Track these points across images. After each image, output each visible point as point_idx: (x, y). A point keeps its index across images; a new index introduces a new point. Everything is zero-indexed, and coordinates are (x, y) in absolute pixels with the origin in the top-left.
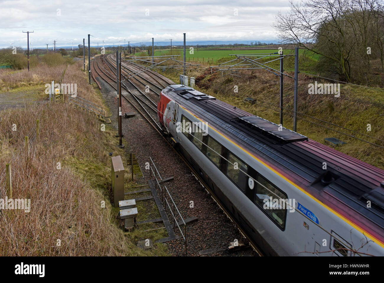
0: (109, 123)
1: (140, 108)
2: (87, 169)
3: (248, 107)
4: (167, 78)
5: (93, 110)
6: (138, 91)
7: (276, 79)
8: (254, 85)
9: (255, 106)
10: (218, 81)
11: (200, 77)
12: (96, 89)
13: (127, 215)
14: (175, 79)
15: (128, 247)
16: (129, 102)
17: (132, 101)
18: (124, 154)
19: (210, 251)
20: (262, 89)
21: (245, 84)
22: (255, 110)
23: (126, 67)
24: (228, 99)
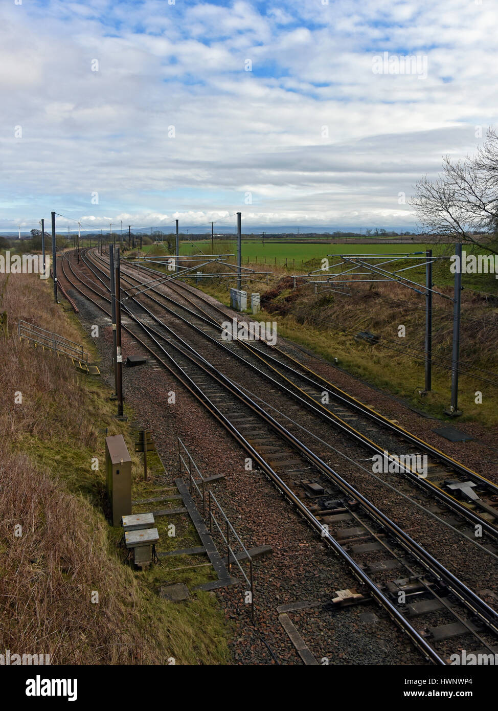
0: (97, 375)
1: (155, 348)
2: (58, 457)
3: (363, 350)
4: (206, 293)
5: (65, 351)
6: (150, 316)
7: (416, 300)
8: (374, 310)
9: (378, 348)
10: (305, 300)
11: (269, 293)
12: (70, 312)
13: (138, 540)
14: (221, 297)
15: (143, 598)
16: (133, 337)
17: (140, 336)
18: (127, 431)
19: (298, 606)
20: (391, 317)
21: (358, 307)
22: (376, 356)
23: (126, 271)
24: (324, 334)
